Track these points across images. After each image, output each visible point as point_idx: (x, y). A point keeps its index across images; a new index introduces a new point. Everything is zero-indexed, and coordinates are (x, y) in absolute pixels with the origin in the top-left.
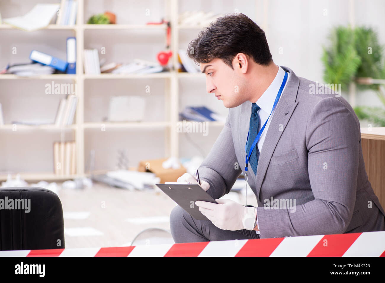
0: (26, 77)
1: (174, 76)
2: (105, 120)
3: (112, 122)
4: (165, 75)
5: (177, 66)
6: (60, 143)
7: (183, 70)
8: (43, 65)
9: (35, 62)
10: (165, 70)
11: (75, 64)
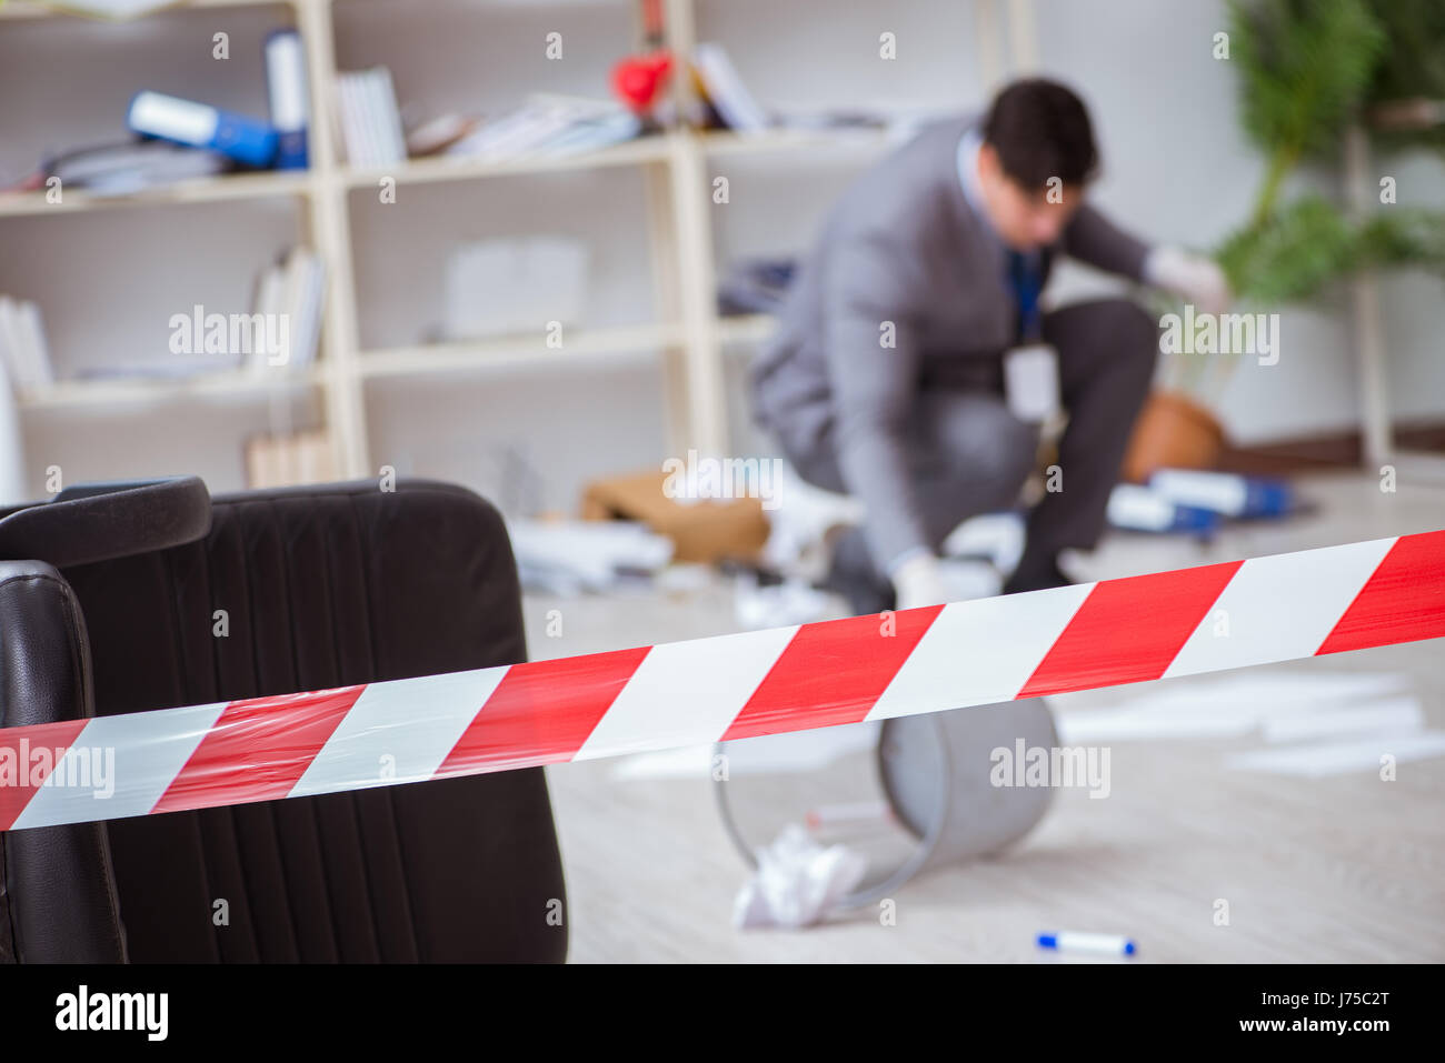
0: (125, 198)
1: (682, 152)
2: (434, 337)
3: (466, 341)
4: (649, 150)
5: (694, 109)
6: (269, 437)
7: (715, 121)
8: (180, 146)
9: (148, 140)
10: (649, 129)
11: (303, 135)
